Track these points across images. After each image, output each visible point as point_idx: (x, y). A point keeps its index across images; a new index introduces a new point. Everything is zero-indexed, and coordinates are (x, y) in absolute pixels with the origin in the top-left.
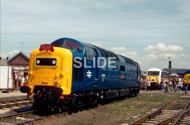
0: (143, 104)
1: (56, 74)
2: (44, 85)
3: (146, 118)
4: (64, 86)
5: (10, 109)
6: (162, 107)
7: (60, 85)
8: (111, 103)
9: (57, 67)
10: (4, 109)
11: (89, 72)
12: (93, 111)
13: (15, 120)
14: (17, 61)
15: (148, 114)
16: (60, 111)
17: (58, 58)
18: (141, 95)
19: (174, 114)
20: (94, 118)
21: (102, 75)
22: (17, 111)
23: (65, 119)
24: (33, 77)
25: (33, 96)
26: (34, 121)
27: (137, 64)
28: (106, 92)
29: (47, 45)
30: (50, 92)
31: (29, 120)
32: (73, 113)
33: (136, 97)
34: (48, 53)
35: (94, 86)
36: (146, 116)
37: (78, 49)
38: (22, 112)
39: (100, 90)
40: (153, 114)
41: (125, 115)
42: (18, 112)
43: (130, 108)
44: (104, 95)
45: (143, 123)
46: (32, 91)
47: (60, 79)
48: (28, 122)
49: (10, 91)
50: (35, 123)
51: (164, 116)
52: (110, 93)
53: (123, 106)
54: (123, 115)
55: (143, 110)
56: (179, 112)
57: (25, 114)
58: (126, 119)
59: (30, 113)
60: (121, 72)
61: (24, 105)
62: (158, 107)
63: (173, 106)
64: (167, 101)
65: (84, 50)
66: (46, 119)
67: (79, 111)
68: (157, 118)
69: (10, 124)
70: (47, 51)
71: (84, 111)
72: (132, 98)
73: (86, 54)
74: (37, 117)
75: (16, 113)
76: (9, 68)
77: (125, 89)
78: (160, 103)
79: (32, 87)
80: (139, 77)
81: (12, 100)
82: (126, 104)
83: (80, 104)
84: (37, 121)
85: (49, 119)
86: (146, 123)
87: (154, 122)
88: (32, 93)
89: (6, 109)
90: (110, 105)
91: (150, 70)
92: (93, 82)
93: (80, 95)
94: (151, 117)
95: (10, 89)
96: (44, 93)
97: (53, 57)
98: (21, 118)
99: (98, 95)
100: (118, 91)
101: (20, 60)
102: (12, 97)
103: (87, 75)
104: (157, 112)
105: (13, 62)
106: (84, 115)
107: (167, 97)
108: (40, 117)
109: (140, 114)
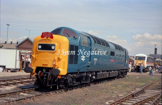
0: (129, 84)
1: (55, 57)
2: (44, 66)
3: (130, 96)
4: (61, 68)
5: (16, 86)
6: (145, 88)
7: (57, 66)
8: (102, 83)
9: (55, 52)
10: (11, 86)
11: (83, 56)
12: (86, 89)
13: (19, 96)
14: (25, 45)
15: (133, 93)
16: (58, 88)
17: (57, 44)
18: (128, 76)
19: (155, 94)
20: (86, 95)
21: (95, 59)
22: (21, 87)
23: (61, 95)
24: (36, 59)
25: (35, 76)
26: (34, 97)
27: (125, 50)
28: (98, 73)
29: (47, 33)
30: (49, 72)
31: (31, 95)
32: (69, 90)
33: (124, 78)
34: (48, 39)
35: (87, 68)
36: (130, 94)
37: (74, 37)
38: (26, 89)
39: (93, 72)
40: (137, 93)
41: (113, 93)
42: (22, 89)
43: (118, 87)
44: (96, 76)
45: (127, 101)
46: (34, 72)
47: (58, 62)
48: (29, 97)
49: (18, 71)
50: (35, 98)
51: (146, 95)
52: (101, 74)
53: (112, 85)
54: (111, 93)
55: (128, 89)
56: (160, 92)
57: (27, 90)
58: (113, 97)
59: (32, 90)
60: (111, 56)
61: (28, 83)
62: (142, 87)
63: (155, 87)
64: (151, 82)
65: (79, 38)
66: (45, 95)
67: (74, 89)
68: (140, 97)
69: (14, 98)
70: (47, 38)
71: (79, 88)
72: (120, 79)
73: (81, 41)
74: (38, 93)
75: (20, 90)
76: (17, 51)
77: (115, 71)
78: (144, 84)
79: (34, 68)
80: (127, 61)
81: (18, 78)
82: (115, 84)
83: (75, 83)
84: (37, 97)
85: (48, 95)
86: (130, 100)
87: (136, 100)
88: (35, 73)
89: (13, 86)
90: (101, 84)
91: (137, 55)
92: (87, 65)
93: (75, 75)
94: (134, 96)
95: (17, 69)
96: (45, 74)
97: (52, 43)
98: (24, 94)
99: (90, 75)
100: (108, 72)
101: (27, 44)
102: (18, 76)
103: (81, 59)
104: (140, 91)
105: (21, 46)
106: (78, 92)
107: (151, 79)
108: (40, 93)
109: (125, 93)
